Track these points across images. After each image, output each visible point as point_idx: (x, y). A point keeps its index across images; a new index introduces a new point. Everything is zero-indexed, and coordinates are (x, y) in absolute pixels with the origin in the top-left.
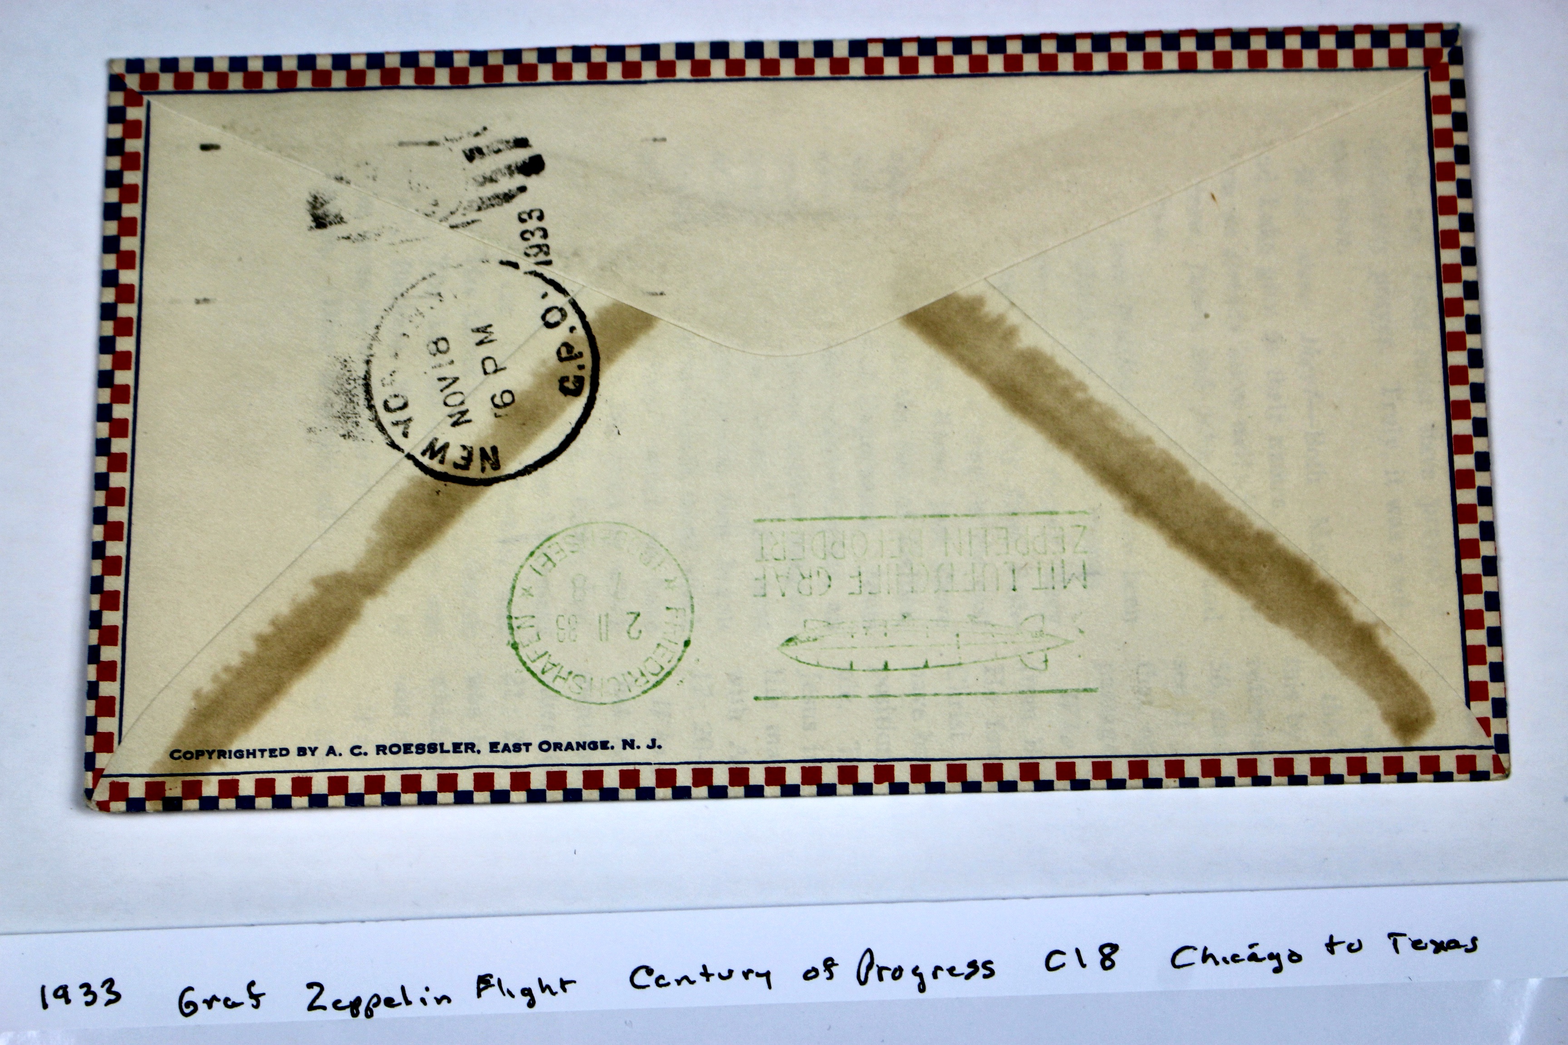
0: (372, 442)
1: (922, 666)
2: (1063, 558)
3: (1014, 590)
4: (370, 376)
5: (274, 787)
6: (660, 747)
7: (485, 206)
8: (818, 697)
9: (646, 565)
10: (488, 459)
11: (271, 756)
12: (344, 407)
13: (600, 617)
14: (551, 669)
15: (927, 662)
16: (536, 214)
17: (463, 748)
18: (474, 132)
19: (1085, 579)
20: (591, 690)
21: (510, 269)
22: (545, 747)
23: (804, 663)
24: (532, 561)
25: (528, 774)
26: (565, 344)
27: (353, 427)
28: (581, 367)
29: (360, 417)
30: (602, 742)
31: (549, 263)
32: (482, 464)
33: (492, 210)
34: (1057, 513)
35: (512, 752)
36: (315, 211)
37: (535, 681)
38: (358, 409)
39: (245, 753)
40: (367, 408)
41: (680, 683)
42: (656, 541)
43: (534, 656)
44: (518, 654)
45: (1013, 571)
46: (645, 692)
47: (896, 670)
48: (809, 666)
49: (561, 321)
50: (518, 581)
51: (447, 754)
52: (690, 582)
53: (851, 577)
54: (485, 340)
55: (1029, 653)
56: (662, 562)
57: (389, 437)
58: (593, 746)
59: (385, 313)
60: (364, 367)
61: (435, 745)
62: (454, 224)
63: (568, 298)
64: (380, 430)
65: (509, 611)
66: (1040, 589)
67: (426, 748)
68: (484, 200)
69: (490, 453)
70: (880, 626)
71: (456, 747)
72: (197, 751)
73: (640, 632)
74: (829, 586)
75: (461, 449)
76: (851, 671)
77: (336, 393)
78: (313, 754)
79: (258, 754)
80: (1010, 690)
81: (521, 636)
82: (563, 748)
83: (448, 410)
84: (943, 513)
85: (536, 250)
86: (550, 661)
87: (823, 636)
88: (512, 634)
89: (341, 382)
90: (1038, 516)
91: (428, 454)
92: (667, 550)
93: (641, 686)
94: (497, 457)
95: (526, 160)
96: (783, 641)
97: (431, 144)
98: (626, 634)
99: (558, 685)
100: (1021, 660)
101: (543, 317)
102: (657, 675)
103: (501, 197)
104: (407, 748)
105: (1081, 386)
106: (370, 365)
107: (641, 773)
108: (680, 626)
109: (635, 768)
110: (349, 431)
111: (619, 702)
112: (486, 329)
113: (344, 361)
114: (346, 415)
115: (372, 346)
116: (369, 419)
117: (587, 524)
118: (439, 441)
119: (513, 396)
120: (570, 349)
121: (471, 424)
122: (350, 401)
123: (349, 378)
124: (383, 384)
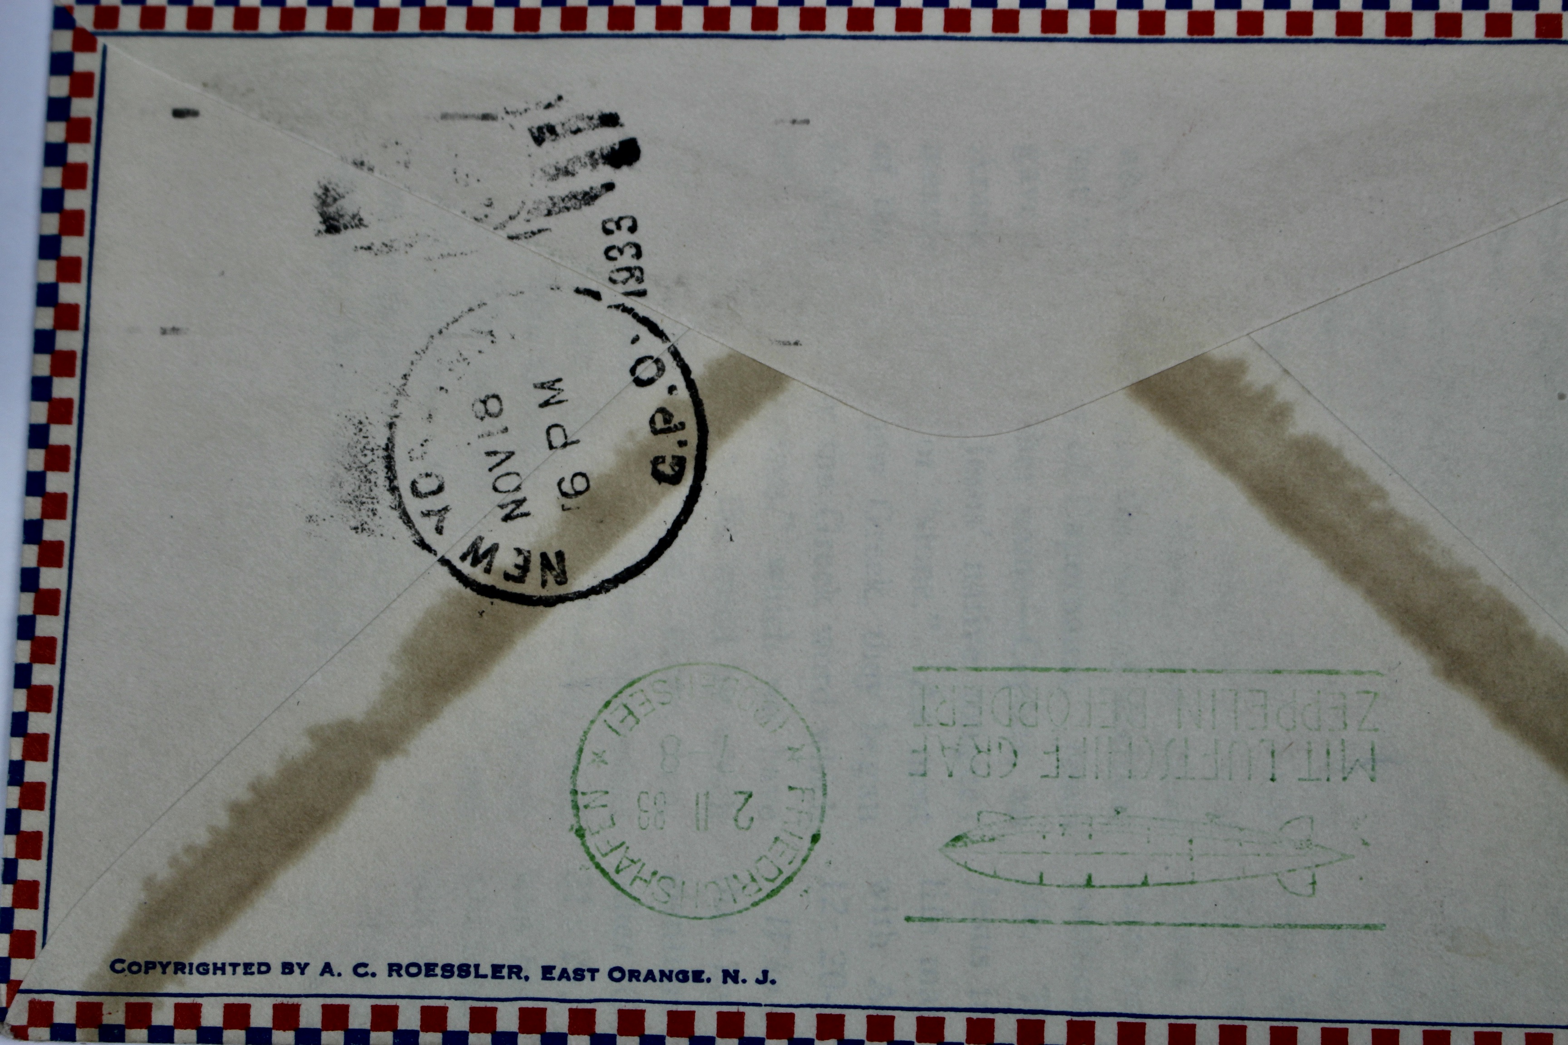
0: (394, 538)
1: (1140, 883)
2: (1343, 737)
3: (1272, 780)
4: (393, 446)
5: (248, 1016)
6: (773, 982)
7: (556, 209)
8: (993, 921)
9: (763, 727)
10: (550, 567)
11: (245, 973)
12: (357, 488)
13: (698, 797)
14: (629, 866)
15: (1146, 877)
16: (626, 224)
17: (505, 972)
18: (546, 102)
19: (1373, 769)
20: (682, 898)
21: (589, 300)
22: (617, 975)
23: (976, 871)
24: (606, 715)
25: (593, 1012)
26: (662, 410)
27: (368, 516)
28: (682, 444)
29: (378, 502)
30: (694, 972)
31: (642, 294)
32: (543, 576)
33: (566, 215)
34: (1337, 673)
35: (572, 980)
36: (325, 209)
37: (605, 882)
38: (376, 492)
39: (211, 967)
40: (388, 490)
41: (804, 894)
42: (778, 692)
43: (605, 849)
44: (583, 844)
45: (1273, 753)
46: (755, 904)
47: (1103, 887)
48: (983, 877)
49: (656, 378)
50: (586, 742)
51: (483, 979)
52: (823, 752)
53: (1045, 753)
54: (552, 401)
55: (1290, 871)
56: (784, 723)
57: (417, 532)
58: (683, 976)
59: (417, 357)
60: (386, 432)
61: (468, 966)
62: (514, 234)
63: (668, 345)
64: (404, 522)
65: (575, 785)
66: (1309, 780)
67: (455, 969)
68: (556, 200)
69: (554, 560)
70: (1083, 823)
71: (497, 970)
72: (147, 963)
73: (752, 819)
74: (1015, 765)
75: (515, 553)
76: (1039, 886)
77: (346, 468)
78: (302, 973)
79: (229, 969)
80: (1261, 923)
81: (589, 819)
82: (642, 978)
83: (500, 498)
84: (1177, 667)
85: (625, 274)
86: (627, 855)
87: (1003, 836)
88: (577, 815)
89: (353, 452)
90: (1312, 676)
91: (469, 559)
92: (792, 706)
93: (750, 895)
94: (564, 566)
95: (615, 144)
96: (948, 839)
97: (486, 117)
98: (732, 822)
99: (637, 889)
100: (1279, 880)
101: (633, 371)
102: (773, 880)
103: (580, 197)
104: (430, 970)
105: (1379, 493)
106: (393, 430)
107: (746, 1017)
108: (806, 813)
109: (738, 1010)
110: (362, 522)
111: (720, 916)
112: (553, 385)
113: (359, 423)
114: (359, 499)
115: (397, 404)
116: (390, 506)
117: (684, 665)
118: (484, 541)
119: (588, 481)
120: (667, 417)
121: (529, 518)
122: (365, 480)
123: (364, 447)
124: (411, 457)
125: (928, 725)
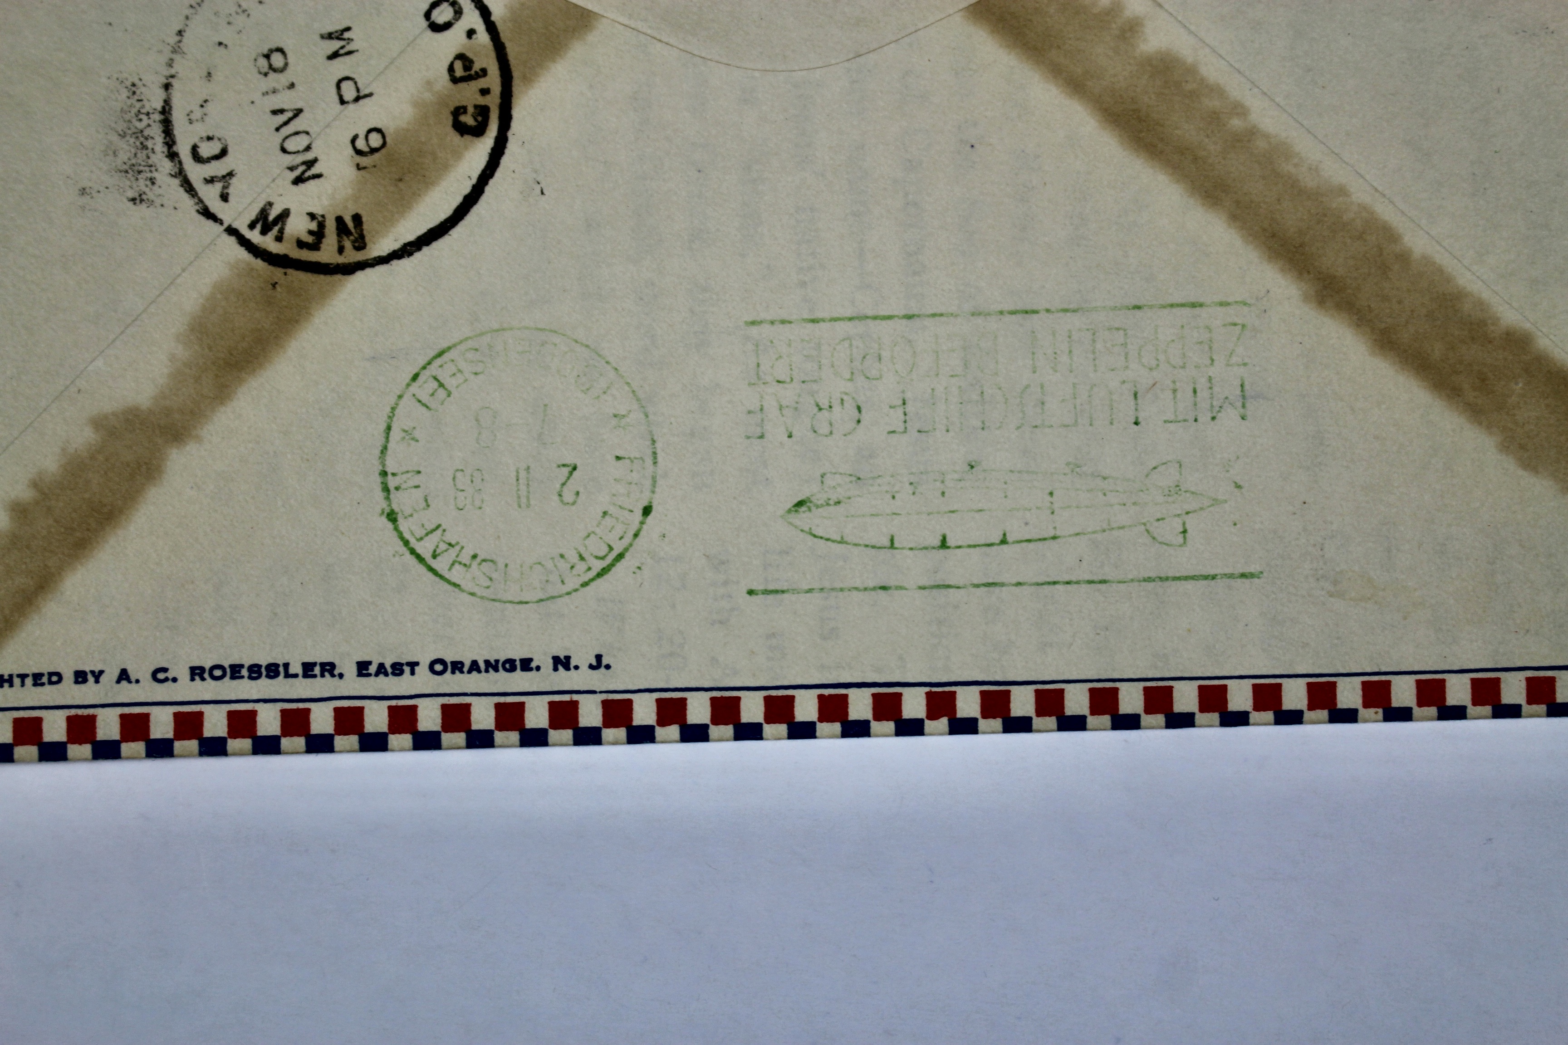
0: (175, 208)
1: (998, 542)
2: (1210, 374)
3: (1136, 423)
4: (170, 108)
5: (40, 731)
6: (608, 667)
8: (842, 590)
9: (585, 393)
10: (348, 233)
11: (35, 684)
12: (133, 156)
13: (518, 472)
14: (446, 551)
15: (1004, 535)
17: (317, 670)
19: (1244, 406)
20: (506, 581)
22: (438, 667)
23: (821, 538)
24: (414, 388)
25: (414, 708)
26: (461, 57)
27: (147, 186)
28: (485, 92)
29: (156, 170)
30: (522, 660)
32: (339, 242)
34: (1201, 305)
35: (390, 676)
37: (422, 569)
38: (154, 159)
40: (167, 157)
41: (637, 571)
42: (600, 356)
43: (420, 533)
44: (396, 529)
45: (1136, 395)
46: (585, 584)
47: (959, 547)
48: (829, 543)
49: (453, 21)
50: (395, 419)
51: (294, 679)
52: (651, 417)
53: (891, 407)
54: (342, 52)
55: (1158, 520)
56: (608, 388)
57: (201, 201)
58: (510, 665)
59: (192, 11)
60: (161, 95)
61: (277, 665)
64: (186, 191)
65: (384, 465)
66: (1176, 422)
67: (263, 670)
69: (350, 224)
70: (935, 480)
71: (308, 669)
73: (578, 493)
74: (859, 421)
75: (308, 218)
76: (890, 550)
78: (97, 681)
79: (17, 681)
80: (1130, 577)
81: (402, 501)
82: (466, 669)
83: (289, 160)
84: (1029, 308)
86: (444, 539)
87: (850, 498)
88: (388, 498)
89: (127, 117)
90: (1174, 310)
91: (259, 227)
92: (616, 369)
93: (579, 575)
94: (362, 230)
96: (789, 505)
98: (556, 498)
99: (456, 575)
100: (1147, 531)
101: (428, 15)
102: (602, 558)
104: (235, 671)
105: (1240, 110)
106: (170, 91)
107: (580, 706)
108: (636, 484)
109: (571, 698)
110: (141, 192)
111: (548, 599)
112: (342, 34)
113: (132, 86)
114: (136, 168)
115: (172, 63)
116: (170, 174)
117: (497, 331)
118: (274, 206)
119: (384, 137)
120: (467, 64)
121: (321, 179)
122: (142, 146)
123: (139, 111)
124: (190, 119)
125: (764, 383)
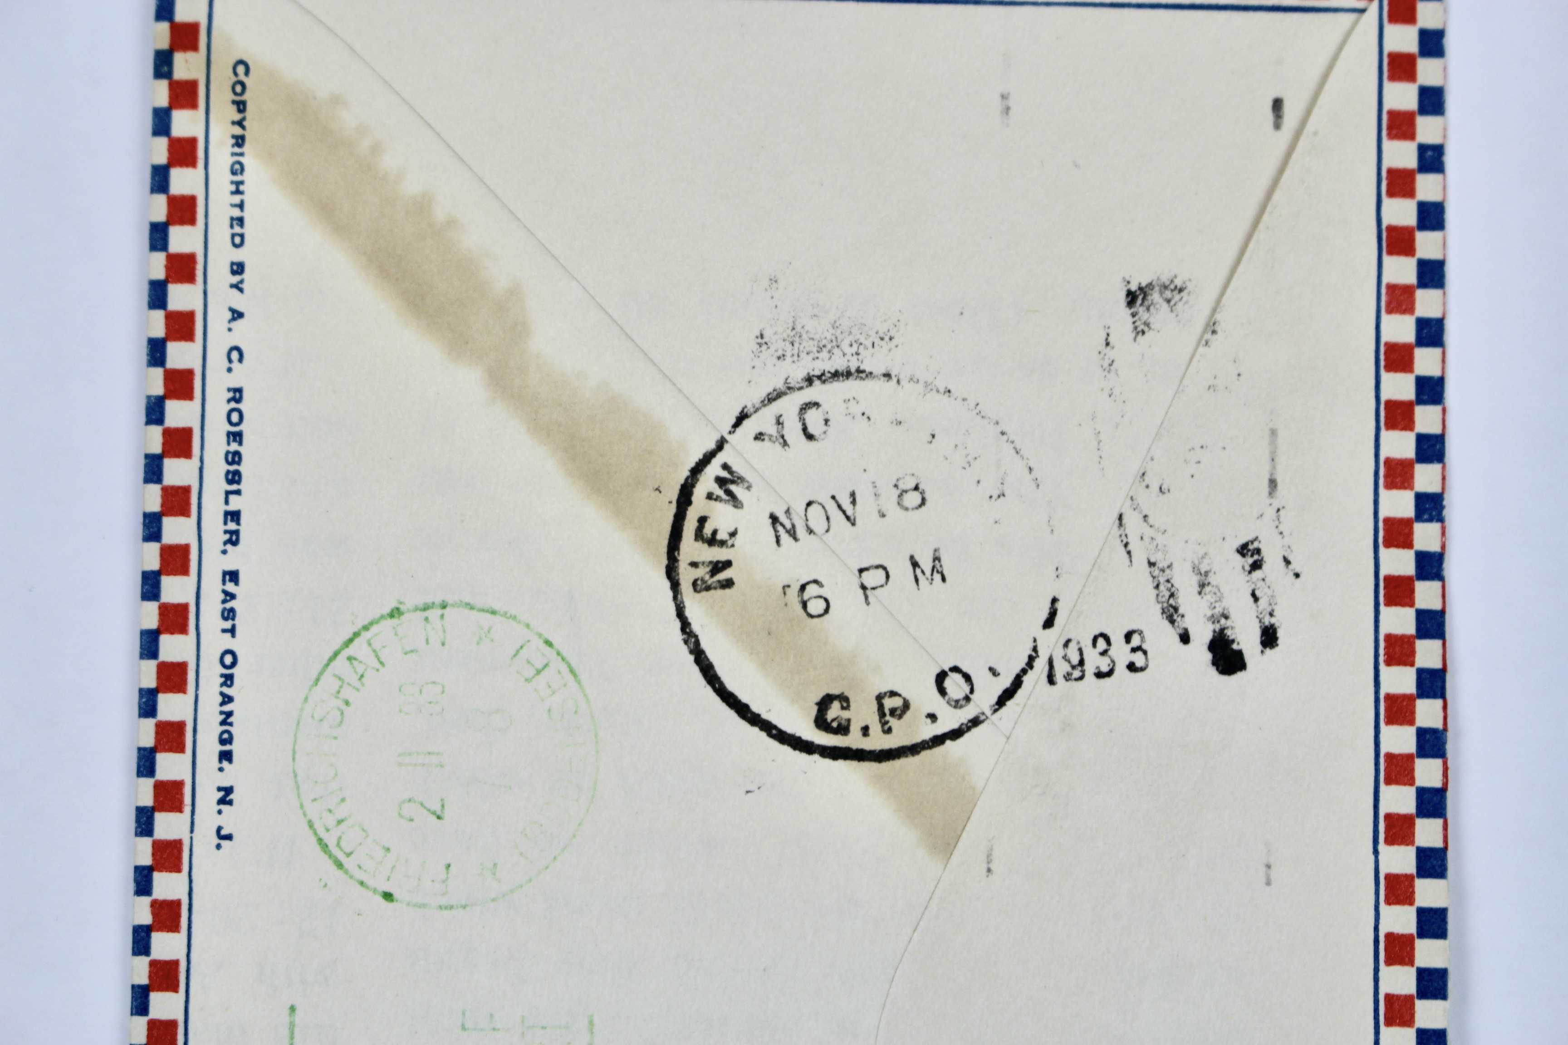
0: (750, 382)
4: (862, 379)
5: (182, 223)
6: (218, 847)
7: (1156, 572)
9: (522, 833)
10: (714, 572)
11: (232, 219)
12: (811, 336)
13: (438, 754)
14: (355, 672)
16: (1138, 659)
17: (232, 526)
18: (1290, 558)
20: (319, 737)
21: (1044, 615)
22: (228, 659)
24: (537, 643)
25: (186, 631)
26: (906, 705)
27: (776, 351)
28: (865, 730)
29: (794, 362)
30: (230, 752)
31: (1051, 680)
32: (703, 563)
33: (1150, 584)
35: (222, 607)
36: (1157, 289)
37: (336, 645)
38: (807, 359)
39: (238, 178)
40: (808, 374)
41: (323, 884)
42: (563, 850)
43: (377, 645)
44: (383, 618)
46: (311, 825)
49: (947, 698)
50: (503, 619)
51: (224, 500)
52: (492, 905)
54: (918, 571)
56: (527, 859)
57: (757, 411)
58: (226, 739)
59: (972, 405)
60: (879, 370)
62: (1124, 522)
63: (988, 712)
64: (769, 395)
65: (453, 605)
67: (236, 467)
68: (1168, 572)
69: (723, 576)
71: (234, 516)
72: (244, 103)
73: (411, 820)
75: (732, 530)
77: (835, 322)
78: (233, 286)
79: (237, 199)
81: (412, 625)
82: (226, 690)
83: (798, 508)
85: (1075, 660)
86: (369, 670)
88: (417, 609)
89: (855, 331)
91: (725, 474)
92: (547, 868)
93: (321, 818)
94: (715, 588)
95: (1238, 644)
97: (1273, 483)
98: (409, 796)
99: (328, 680)
101: (955, 669)
102: (338, 845)
103: (1172, 601)
104: (235, 437)
106: (882, 378)
107: (178, 814)
108: (418, 885)
109: (187, 805)
110: (769, 344)
111: (296, 782)
112: (938, 572)
113: (891, 336)
114: (797, 339)
115: (914, 382)
116: (789, 377)
117: (596, 736)
118: (746, 491)
119: (819, 616)
120: (898, 712)
121: (775, 544)
122: (821, 346)
123: (861, 344)
124: (849, 400)
125: (523, 1033)
